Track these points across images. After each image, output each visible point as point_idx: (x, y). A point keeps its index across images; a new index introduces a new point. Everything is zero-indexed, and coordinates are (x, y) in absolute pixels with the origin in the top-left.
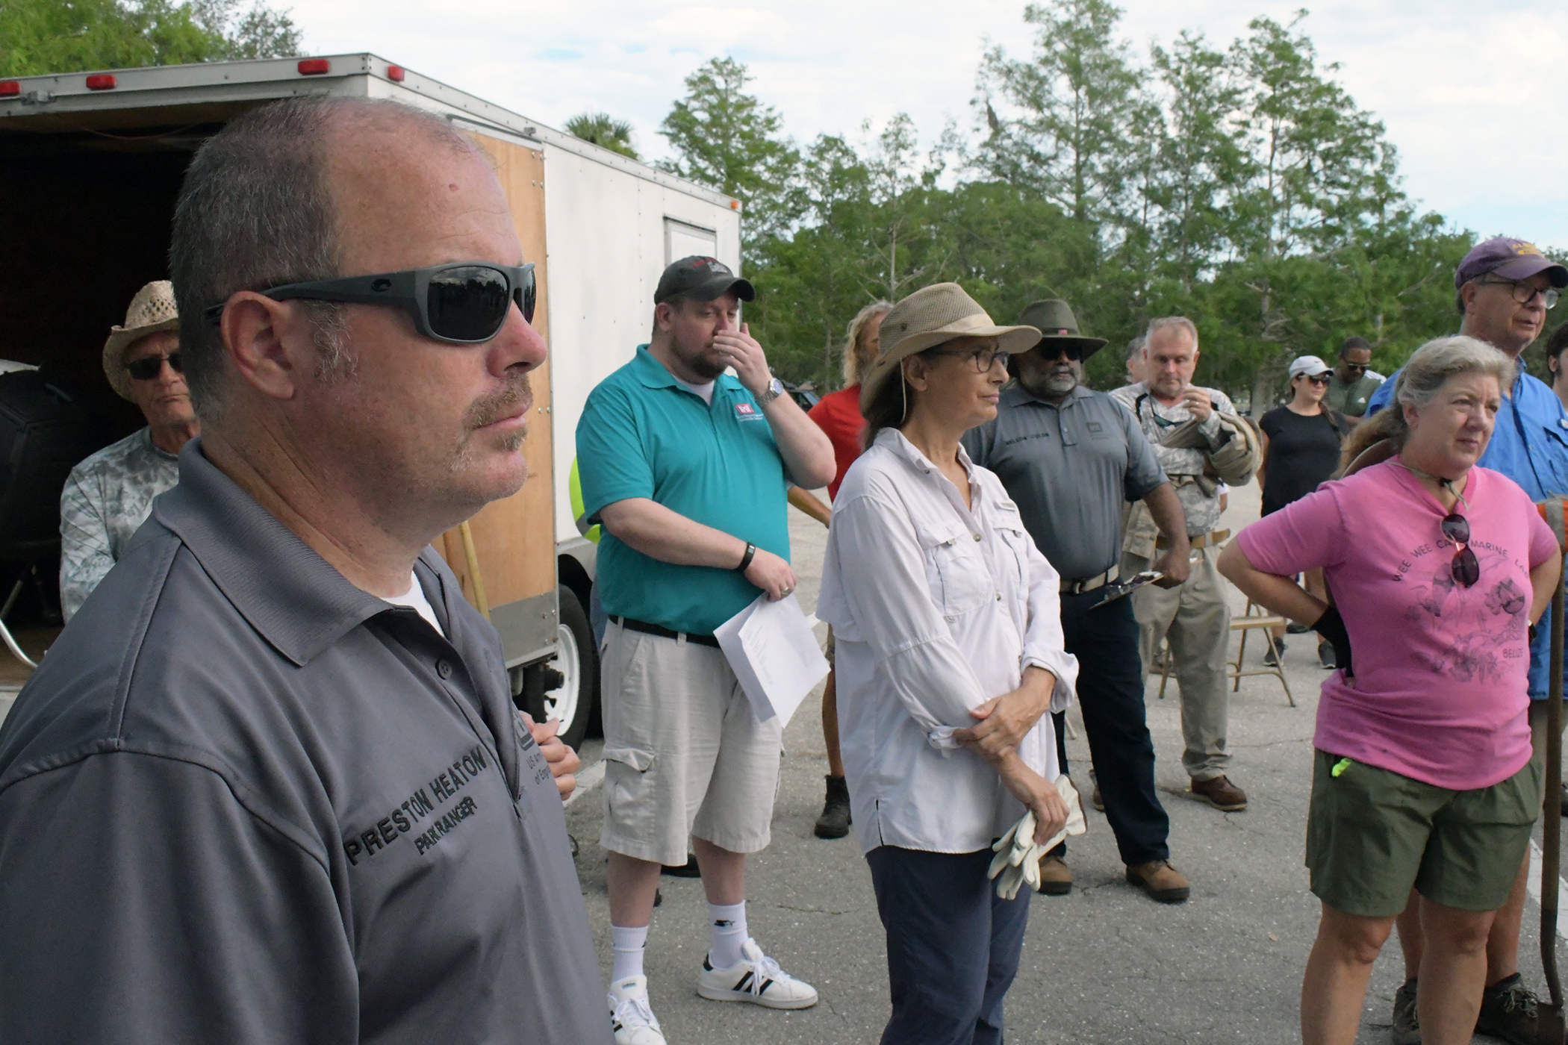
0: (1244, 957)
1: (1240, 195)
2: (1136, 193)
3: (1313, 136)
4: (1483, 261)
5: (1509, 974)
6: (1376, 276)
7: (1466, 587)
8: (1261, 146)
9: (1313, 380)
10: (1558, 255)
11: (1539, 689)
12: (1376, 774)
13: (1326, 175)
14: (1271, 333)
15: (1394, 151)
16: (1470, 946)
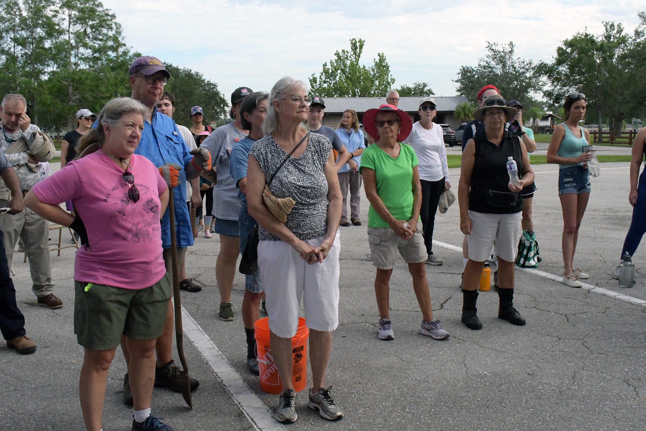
0: (61, 372)
1: (56, 42)
2: (10, 40)
3: (86, 18)
4: (137, 66)
5: (169, 360)
6: (116, 78)
7: (134, 202)
8: (64, 22)
9: (87, 119)
10: (187, 71)
11: (167, 244)
12: (104, 288)
13: (93, 35)
14: (73, 102)
15: (120, 26)
16: (148, 354)
